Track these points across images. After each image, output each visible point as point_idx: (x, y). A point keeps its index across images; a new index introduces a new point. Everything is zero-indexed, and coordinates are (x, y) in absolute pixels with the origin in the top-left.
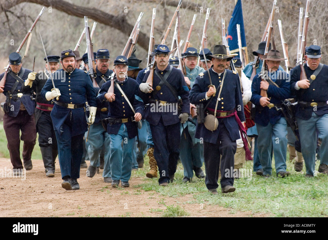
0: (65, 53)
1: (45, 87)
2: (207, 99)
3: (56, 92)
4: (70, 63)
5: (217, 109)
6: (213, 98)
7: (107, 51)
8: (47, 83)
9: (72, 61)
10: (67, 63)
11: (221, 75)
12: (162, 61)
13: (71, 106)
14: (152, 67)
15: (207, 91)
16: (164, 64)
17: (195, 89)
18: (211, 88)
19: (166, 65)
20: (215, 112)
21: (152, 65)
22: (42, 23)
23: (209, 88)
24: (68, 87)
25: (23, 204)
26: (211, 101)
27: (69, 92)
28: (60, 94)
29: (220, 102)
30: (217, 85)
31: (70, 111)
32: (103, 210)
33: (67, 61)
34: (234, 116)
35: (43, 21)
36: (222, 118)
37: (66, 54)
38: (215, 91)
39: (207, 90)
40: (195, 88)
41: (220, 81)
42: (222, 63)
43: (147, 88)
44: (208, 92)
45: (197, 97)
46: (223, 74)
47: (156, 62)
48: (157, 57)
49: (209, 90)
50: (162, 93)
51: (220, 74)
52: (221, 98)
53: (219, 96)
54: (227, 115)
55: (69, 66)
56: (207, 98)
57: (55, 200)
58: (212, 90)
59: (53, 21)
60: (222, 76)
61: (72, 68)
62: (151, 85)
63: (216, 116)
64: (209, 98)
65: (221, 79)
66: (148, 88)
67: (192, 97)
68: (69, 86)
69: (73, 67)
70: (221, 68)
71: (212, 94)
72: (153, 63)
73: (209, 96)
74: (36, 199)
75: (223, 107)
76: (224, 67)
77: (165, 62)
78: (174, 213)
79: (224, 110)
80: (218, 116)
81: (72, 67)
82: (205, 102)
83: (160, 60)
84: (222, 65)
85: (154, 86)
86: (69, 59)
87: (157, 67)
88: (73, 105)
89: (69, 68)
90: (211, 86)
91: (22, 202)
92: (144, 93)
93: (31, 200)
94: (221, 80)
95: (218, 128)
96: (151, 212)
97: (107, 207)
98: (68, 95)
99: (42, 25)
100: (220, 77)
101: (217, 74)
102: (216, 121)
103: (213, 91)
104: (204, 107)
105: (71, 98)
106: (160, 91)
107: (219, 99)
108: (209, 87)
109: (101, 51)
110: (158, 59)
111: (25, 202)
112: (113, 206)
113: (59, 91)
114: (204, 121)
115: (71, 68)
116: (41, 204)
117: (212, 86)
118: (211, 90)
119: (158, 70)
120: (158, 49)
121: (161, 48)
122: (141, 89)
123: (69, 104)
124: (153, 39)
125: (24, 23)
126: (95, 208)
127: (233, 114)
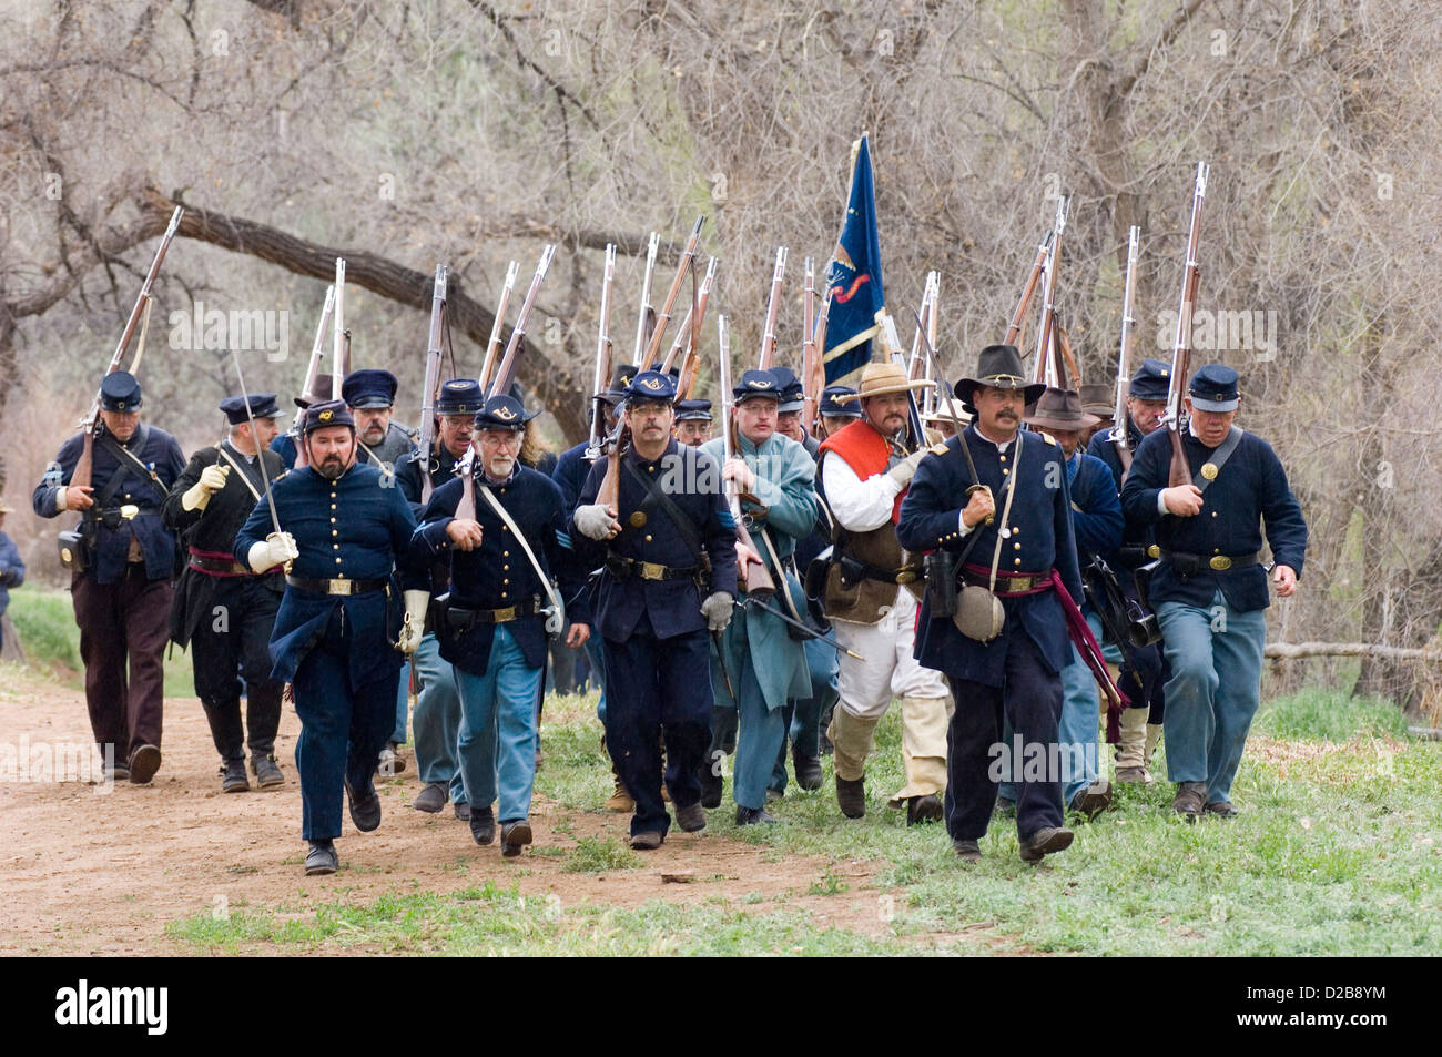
0: (319, 413)
1: (248, 525)
2: (963, 534)
3: (283, 546)
4: (335, 448)
5: (999, 568)
6: (985, 530)
7: (474, 386)
8: (257, 512)
9: (340, 440)
10: (324, 448)
11: (1008, 449)
12: (651, 426)
13: (340, 587)
14: (612, 448)
15: (965, 506)
16: (659, 436)
17: (920, 501)
18: (977, 494)
19: (663, 439)
20: (993, 576)
21: (614, 442)
22: (213, 295)
23: (970, 496)
24: (331, 524)
25: (153, 831)
26: (975, 538)
27: (333, 540)
28: (295, 554)
29: (1008, 543)
30: (997, 486)
31: (339, 605)
32: (388, 849)
33: (324, 440)
34: (1053, 588)
35: (217, 291)
36: (1015, 597)
37: (322, 416)
38: (993, 508)
39: (965, 500)
40: (918, 497)
41: (1006, 471)
42: (1011, 405)
43: (600, 522)
44: (966, 510)
45: (930, 526)
46: (1012, 446)
47: (626, 430)
48: (634, 416)
49: (971, 503)
50: (649, 537)
51: (1002, 448)
52: (1010, 527)
53: (1004, 521)
54: (1031, 585)
55: (331, 457)
56: (963, 529)
57: (248, 818)
58: (982, 502)
59: (246, 290)
60: (1010, 453)
61: (341, 465)
62: (615, 513)
63: (995, 590)
64: (970, 530)
65: (1009, 465)
66: (606, 522)
67: (911, 527)
68: (333, 520)
69: (344, 463)
70: (1009, 423)
71: (980, 517)
72: (616, 435)
73: (970, 522)
74: (191, 816)
75: (1018, 561)
76: (1015, 418)
77: (660, 429)
78: (598, 859)
79: (1024, 570)
80: (1001, 590)
81: (340, 460)
82: (957, 545)
83: (643, 421)
84: (1011, 410)
85: (624, 515)
86: (332, 433)
87: (632, 445)
88: (347, 583)
89: (328, 464)
90: (976, 489)
91: (150, 823)
92: (590, 540)
93: (177, 819)
94: (1010, 468)
95: (1003, 630)
96: (532, 857)
97: (402, 841)
98: (325, 549)
99: (215, 302)
100: (1003, 458)
101: (993, 448)
102: (997, 606)
103: (985, 506)
104: (954, 559)
105: (338, 560)
106: (642, 531)
107: (1005, 533)
108: (972, 491)
109: (453, 386)
110: (638, 420)
111: (157, 823)
112: (417, 839)
113: (294, 542)
114: (956, 607)
115: (336, 463)
116: (205, 829)
117: (981, 489)
118: (977, 503)
119: (637, 457)
120: (635, 386)
121: (645, 382)
122: (581, 528)
123: (332, 581)
124: (610, 345)
125: (161, 295)
126: (366, 845)
127: (1049, 583)
